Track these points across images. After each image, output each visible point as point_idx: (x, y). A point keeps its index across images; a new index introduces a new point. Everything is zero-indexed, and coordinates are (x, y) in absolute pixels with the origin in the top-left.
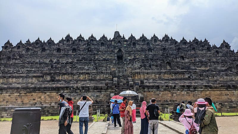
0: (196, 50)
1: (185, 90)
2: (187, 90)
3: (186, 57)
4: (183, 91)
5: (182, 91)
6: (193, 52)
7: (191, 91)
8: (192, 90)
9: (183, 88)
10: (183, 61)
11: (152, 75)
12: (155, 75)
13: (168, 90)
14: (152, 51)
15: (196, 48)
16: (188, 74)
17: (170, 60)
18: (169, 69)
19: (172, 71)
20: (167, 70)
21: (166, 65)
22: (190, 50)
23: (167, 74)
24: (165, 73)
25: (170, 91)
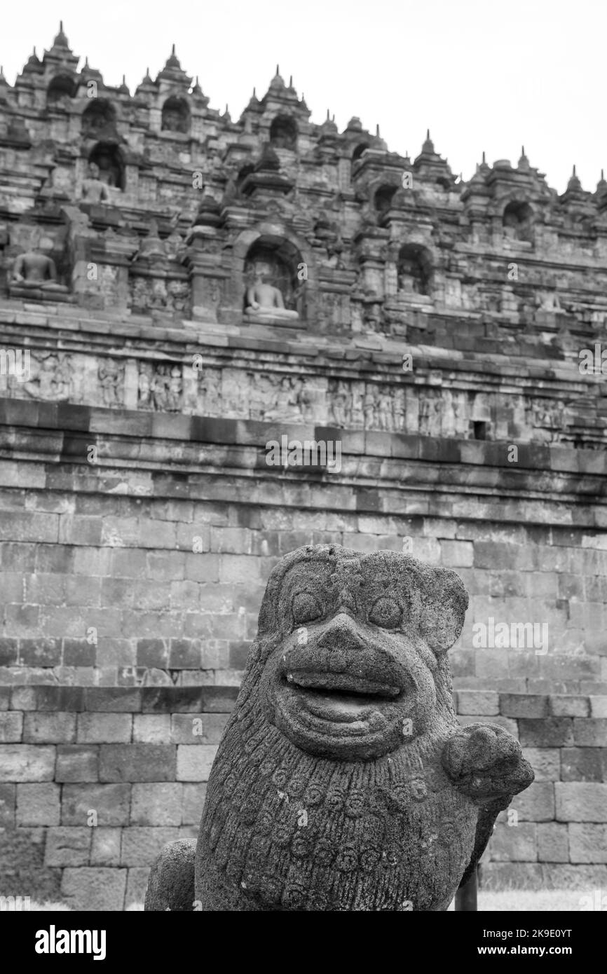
0: (539, 229)
1: (460, 508)
2: (480, 511)
3: (448, 268)
4: (434, 517)
5: (417, 520)
6: (507, 244)
7: (537, 530)
8: (546, 515)
9: (433, 474)
10: (421, 303)
11: (78, 361)
12: (101, 375)
13: (224, 491)
14: (131, 175)
15: (535, 207)
16: (472, 394)
17: (289, 226)
18: (275, 325)
19: (307, 342)
20: (253, 334)
21: (250, 280)
22: (488, 218)
23: (250, 373)
24: (224, 357)
25: (247, 511)
